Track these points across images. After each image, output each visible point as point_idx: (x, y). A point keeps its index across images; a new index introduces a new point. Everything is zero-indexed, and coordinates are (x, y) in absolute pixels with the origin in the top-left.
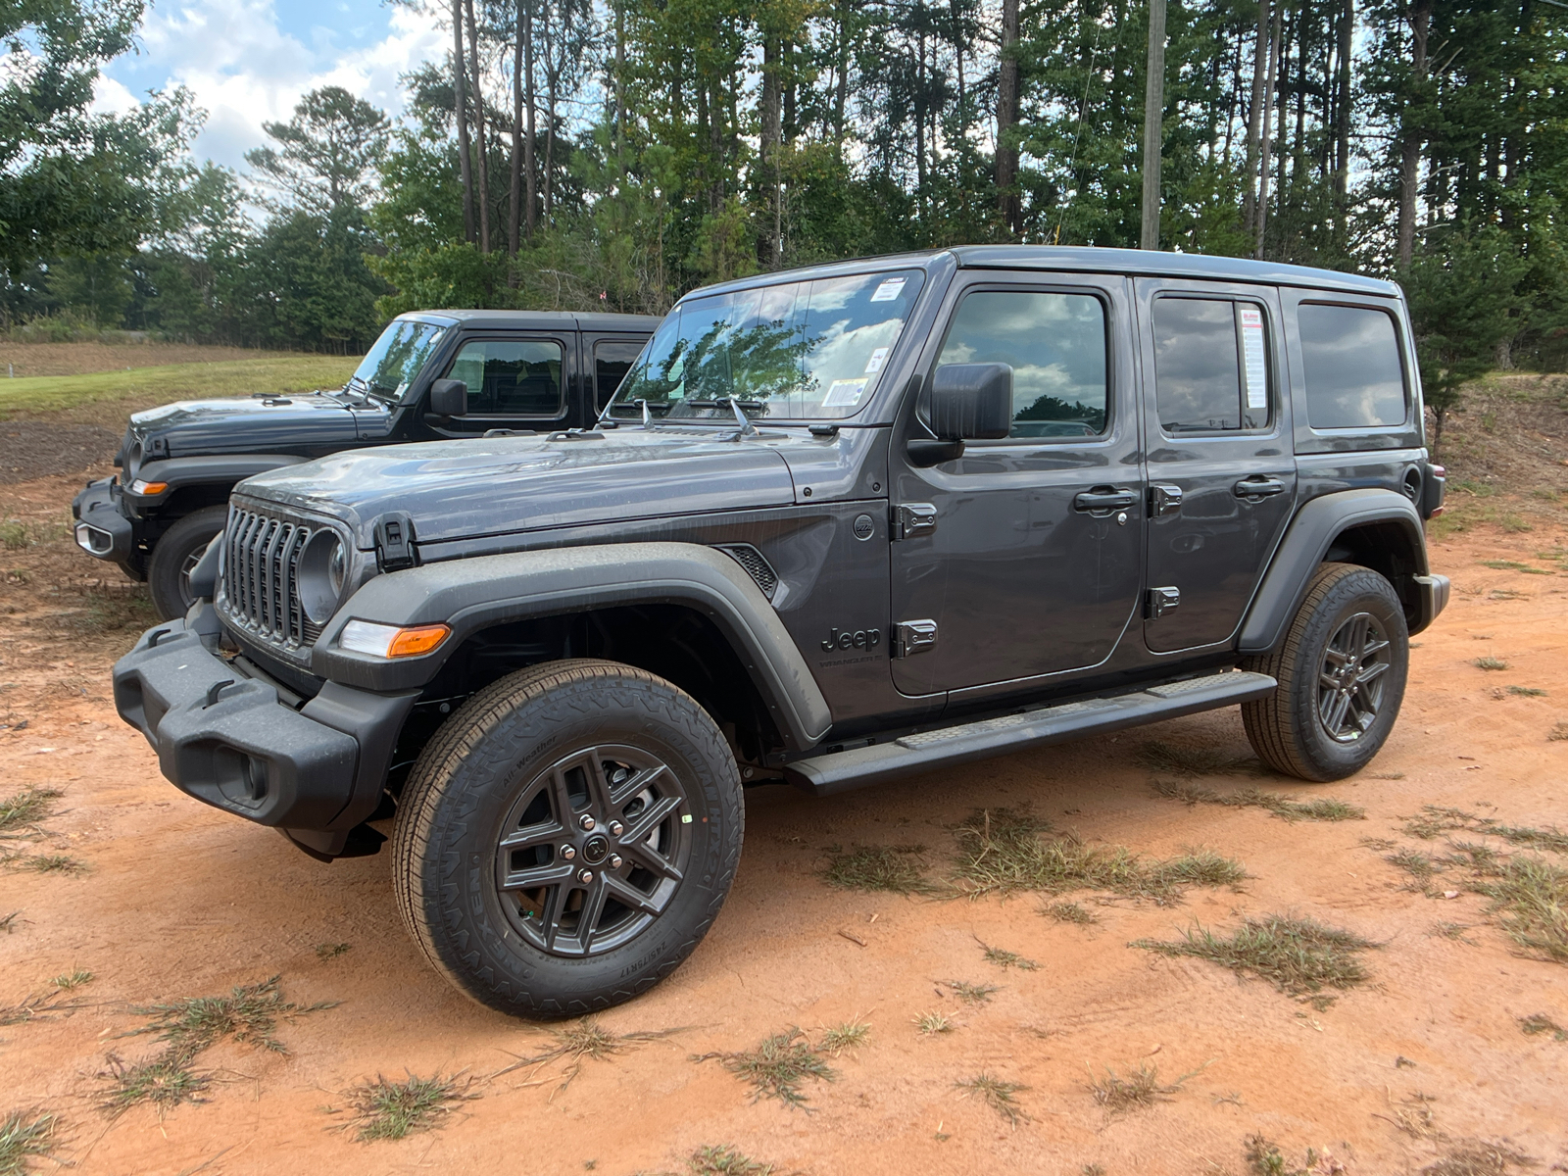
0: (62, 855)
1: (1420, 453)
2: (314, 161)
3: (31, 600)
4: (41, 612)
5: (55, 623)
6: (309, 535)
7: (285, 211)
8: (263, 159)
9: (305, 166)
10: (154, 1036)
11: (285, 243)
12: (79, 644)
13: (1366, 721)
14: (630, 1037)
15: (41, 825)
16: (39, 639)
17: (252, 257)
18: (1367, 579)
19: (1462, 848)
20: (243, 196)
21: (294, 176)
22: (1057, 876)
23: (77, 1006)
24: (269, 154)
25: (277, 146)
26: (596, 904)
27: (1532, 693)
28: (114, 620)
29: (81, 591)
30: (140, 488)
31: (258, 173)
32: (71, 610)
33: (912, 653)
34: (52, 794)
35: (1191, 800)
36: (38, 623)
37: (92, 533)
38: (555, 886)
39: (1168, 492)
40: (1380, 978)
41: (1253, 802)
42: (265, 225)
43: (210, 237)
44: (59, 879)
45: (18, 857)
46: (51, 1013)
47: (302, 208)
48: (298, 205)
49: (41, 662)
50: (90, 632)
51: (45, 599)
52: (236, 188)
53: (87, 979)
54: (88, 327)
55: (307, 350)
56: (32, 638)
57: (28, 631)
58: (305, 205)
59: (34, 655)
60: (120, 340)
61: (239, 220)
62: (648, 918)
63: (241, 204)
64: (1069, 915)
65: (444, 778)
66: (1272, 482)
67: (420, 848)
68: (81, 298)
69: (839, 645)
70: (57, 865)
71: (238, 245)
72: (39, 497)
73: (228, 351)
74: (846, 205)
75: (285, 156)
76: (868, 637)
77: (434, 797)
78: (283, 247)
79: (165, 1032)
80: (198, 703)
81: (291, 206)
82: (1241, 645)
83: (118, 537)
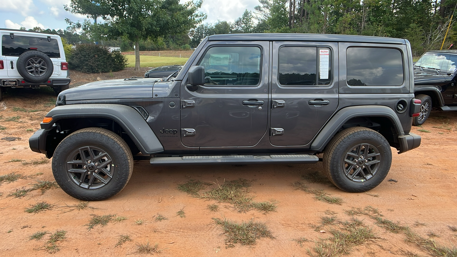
2: (269, 8)
7: (262, 20)
8: (258, 8)
9: (267, 10)
11: (261, 28)
20: (253, 17)
21: (264, 12)
24: (259, 7)
25: (261, 5)
31: (256, 12)
33: (186, 136)
38: (81, 173)
39: (278, 102)
42: (257, 23)
43: (245, 27)
47: (265, 19)
48: (264, 18)
52: (251, 15)
58: (266, 18)
61: (251, 23)
63: (253, 19)
66: (325, 101)
69: (165, 132)
71: (251, 28)
74: (387, 12)
75: (263, 7)
76: (173, 131)
78: (260, 29)
81: (263, 19)
82: (311, 147)
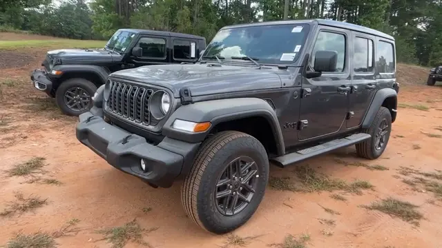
0: (54, 178)
1: (394, 80)
3: (18, 101)
4: (22, 105)
5: (28, 108)
6: (153, 93)
10: (106, 241)
11: (65, 11)
12: (35, 114)
13: (382, 144)
14: (246, 238)
15: (42, 168)
16: (24, 113)
17: (56, 14)
18: (386, 110)
19: (416, 178)
22: (329, 186)
23: (77, 231)
26: (236, 200)
27: (401, 137)
28: (42, 107)
29: (32, 99)
30: (54, 72)
32: (30, 104)
33: (303, 129)
34: (42, 159)
35: (346, 164)
36: (22, 107)
37: (39, 84)
38: (227, 196)
39: (355, 87)
40: (425, 216)
41: (360, 165)
42: (59, 6)
43: (45, 8)
44: (54, 186)
45: (40, 179)
46: (71, 233)
47: (69, 2)
49: (26, 119)
50: (37, 111)
51: (22, 101)
53: (77, 221)
54: (12, 29)
55: (70, 38)
56: (21, 112)
57: (19, 110)
59: (24, 117)
60: (20, 33)
61: (53, 4)
62: (246, 204)
64: (338, 198)
65: (204, 167)
66: (373, 86)
67: (197, 188)
68: (9, 21)
69: (288, 127)
70: (53, 182)
71: (52, 10)
72: (13, 72)
73: (49, 37)
76: (294, 124)
77: (201, 173)
79: (109, 240)
80: (120, 142)
82: (363, 127)
83: (48, 86)
